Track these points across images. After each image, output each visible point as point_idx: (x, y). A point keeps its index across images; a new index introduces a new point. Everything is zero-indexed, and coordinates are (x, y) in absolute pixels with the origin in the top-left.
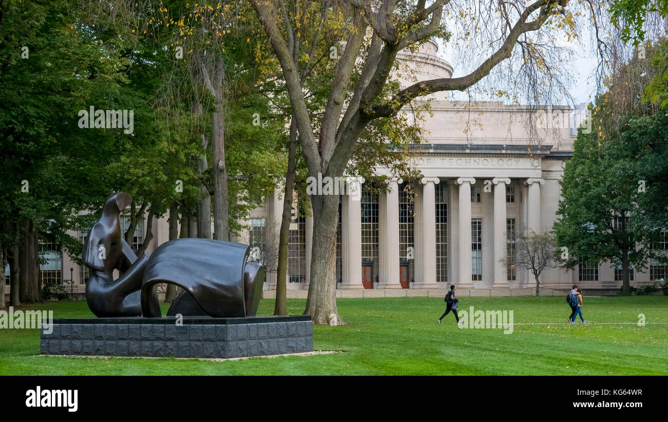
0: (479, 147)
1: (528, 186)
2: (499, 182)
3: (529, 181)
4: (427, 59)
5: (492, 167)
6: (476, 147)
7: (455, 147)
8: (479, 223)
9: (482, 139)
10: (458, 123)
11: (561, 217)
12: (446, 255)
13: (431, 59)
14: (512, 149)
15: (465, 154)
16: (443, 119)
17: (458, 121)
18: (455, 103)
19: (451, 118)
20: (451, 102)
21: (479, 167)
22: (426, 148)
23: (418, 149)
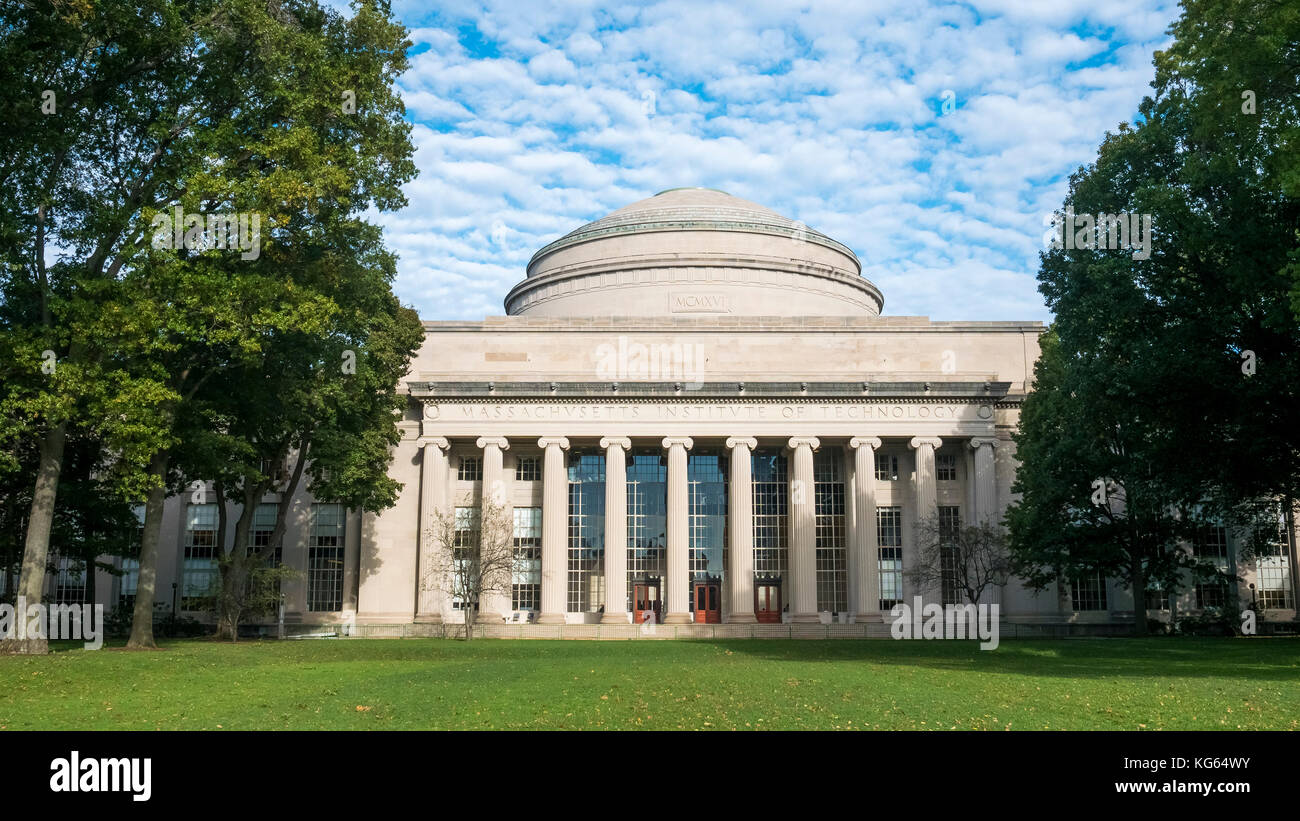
0: (883, 387)
1: (973, 451)
2: (922, 444)
3: (974, 443)
4: (830, 272)
5: (909, 420)
6: (879, 386)
7: (843, 386)
8: (898, 514)
9: (891, 374)
11: (1020, 497)
12: (844, 567)
13: (837, 273)
14: (941, 389)
15: (862, 398)
16: (829, 346)
17: (854, 347)
18: (849, 319)
19: (842, 343)
20: (842, 318)
21: (887, 420)
22: (794, 389)
23: (780, 390)
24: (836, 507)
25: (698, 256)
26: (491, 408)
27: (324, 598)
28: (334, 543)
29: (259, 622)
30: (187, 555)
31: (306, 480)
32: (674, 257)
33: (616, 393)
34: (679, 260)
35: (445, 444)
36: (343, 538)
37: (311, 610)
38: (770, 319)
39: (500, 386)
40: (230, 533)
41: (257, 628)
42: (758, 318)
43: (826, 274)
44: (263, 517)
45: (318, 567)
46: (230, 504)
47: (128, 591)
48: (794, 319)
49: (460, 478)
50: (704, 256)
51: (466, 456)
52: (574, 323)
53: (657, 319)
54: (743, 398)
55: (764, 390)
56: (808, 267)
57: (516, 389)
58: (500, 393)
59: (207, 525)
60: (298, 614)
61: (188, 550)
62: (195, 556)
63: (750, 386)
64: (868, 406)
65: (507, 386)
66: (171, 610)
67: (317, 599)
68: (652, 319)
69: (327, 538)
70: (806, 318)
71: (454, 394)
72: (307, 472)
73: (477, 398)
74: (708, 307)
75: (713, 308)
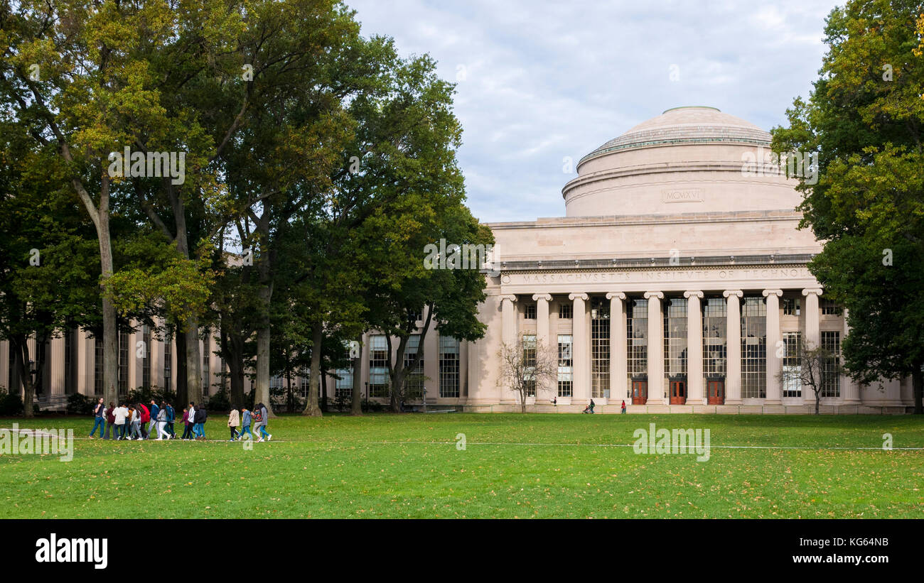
0: (783, 258)
2: (809, 293)
5: (802, 278)
6: (781, 257)
7: (757, 258)
8: (798, 336)
15: (770, 265)
16: (753, 230)
17: (770, 231)
18: (767, 212)
19: (762, 228)
20: (762, 212)
21: (787, 278)
22: (726, 260)
23: (717, 261)
25: (682, 164)
26: (540, 276)
27: (449, 389)
28: (453, 357)
29: (412, 404)
30: (371, 365)
31: (433, 324)
32: (665, 165)
33: (615, 266)
34: (669, 168)
35: (514, 298)
36: (458, 355)
37: (442, 396)
38: (715, 214)
39: (544, 263)
40: (394, 355)
41: (411, 407)
42: (708, 214)
44: (413, 342)
45: (445, 371)
46: (393, 338)
47: (340, 386)
48: (731, 213)
49: (526, 317)
50: (686, 164)
51: (527, 305)
52: (592, 221)
53: (643, 216)
54: (694, 266)
55: (707, 261)
57: (555, 265)
58: (545, 268)
59: (381, 348)
60: (435, 399)
61: (371, 362)
62: (375, 365)
63: (697, 259)
64: (774, 270)
65: (549, 263)
66: (365, 397)
67: (445, 390)
68: (640, 216)
69: (449, 354)
70: (738, 212)
71: (518, 268)
72: (434, 319)
73: (532, 270)
74: (688, 199)
75: (692, 199)
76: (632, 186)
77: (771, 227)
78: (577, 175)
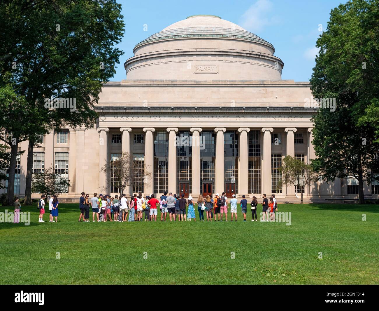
0: (274, 108)
2: (289, 130)
3: (309, 130)
5: (285, 121)
7: (259, 108)
8: (280, 156)
9: (278, 104)
10: (264, 94)
13: (262, 55)
14: (297, 109)
15: (267, 113)
16: (255, 92)
17: (265, 92)
18: (263, 81)
19: (260, 90)
22: (241, 110)
23: (235, 109)
24: (257, 154)
32: (195, 50)
34: (197, 52)
39: (128, 108)
43: (258, 56)
50: (207, 50)
54: (221, 113)
55: (229, 110)
56: (250, 54)
57: (135, 109)
58: (129, 111)
64: (268, 116)
65: (131, 108)
71: (111, 111)
73: (120, 113)
74: (209, 72)
75: (211, 71)
76: (174, 62)
77: (265, 90)
78: (133, 55)
